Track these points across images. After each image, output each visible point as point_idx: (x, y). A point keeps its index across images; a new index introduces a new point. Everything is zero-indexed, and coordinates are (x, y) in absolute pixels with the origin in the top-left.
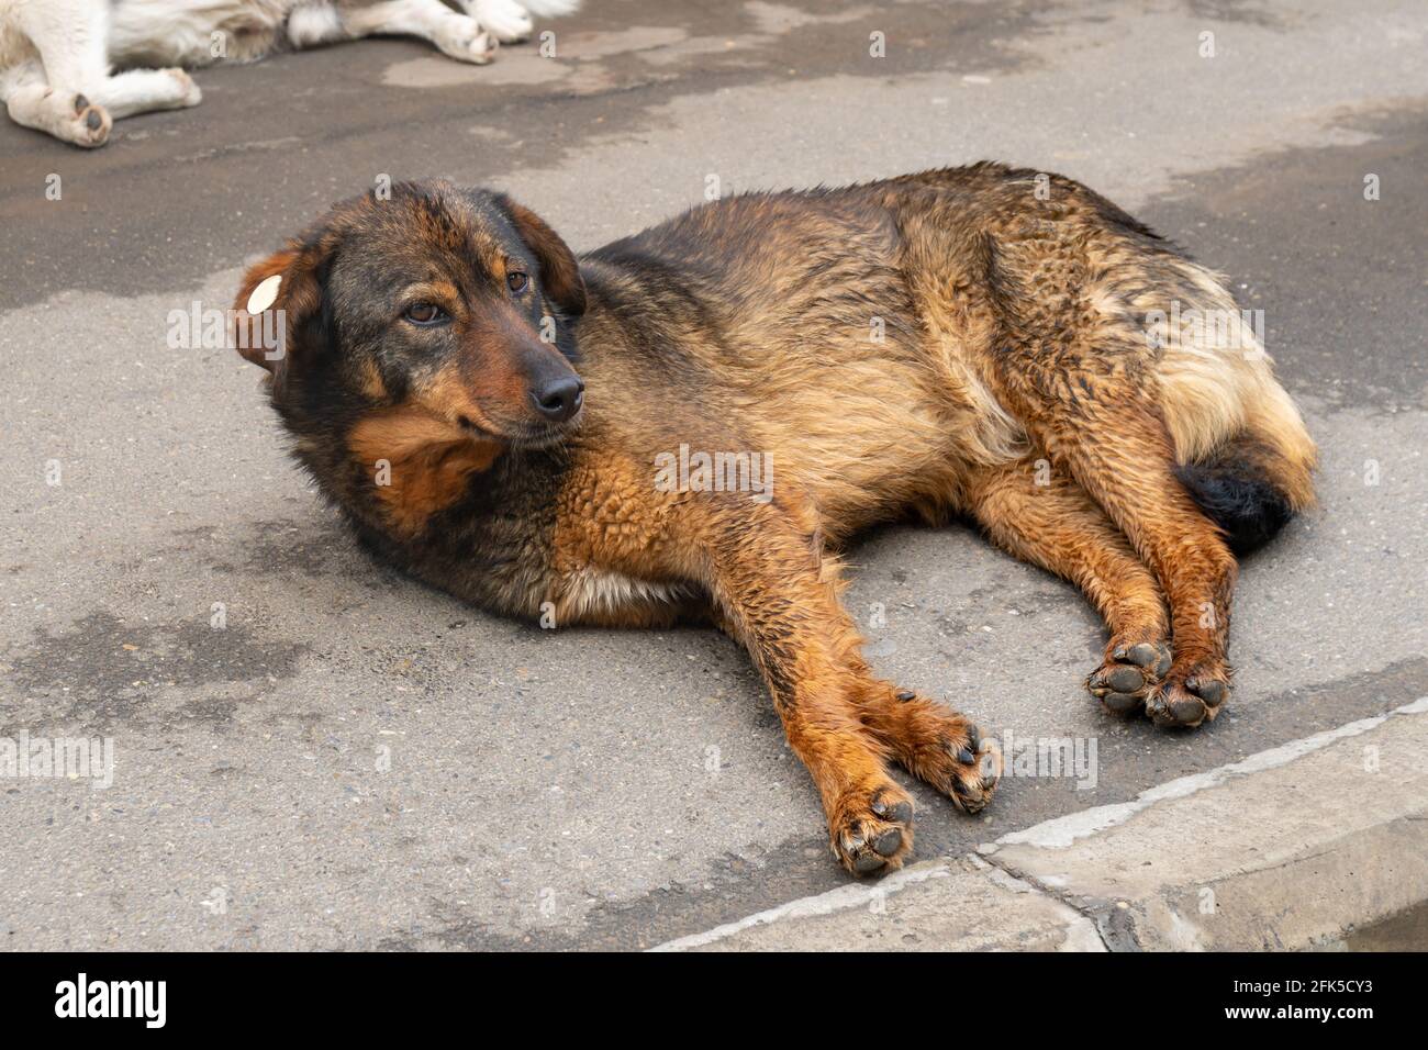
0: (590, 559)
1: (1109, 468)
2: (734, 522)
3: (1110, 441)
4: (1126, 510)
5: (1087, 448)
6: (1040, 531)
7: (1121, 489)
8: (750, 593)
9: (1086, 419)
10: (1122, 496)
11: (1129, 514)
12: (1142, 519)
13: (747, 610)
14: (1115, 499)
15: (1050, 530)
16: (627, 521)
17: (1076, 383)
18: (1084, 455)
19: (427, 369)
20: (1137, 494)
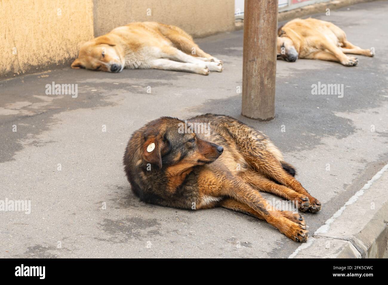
0: (205, 194)
1: (273, 168)
2: (235, 182)
3: (271, 163)
4: (278, 176)
5: (267, 165)
6: (259, 183)
7: (276, 172)
8: (247, 194)
9: (264, 159)
10: (277, 173)
11: (279, 176)
12: (283, 177)
13: (247, 198)
14: (275, 174)
15: (260, 182)
16: (213, 184)
17: (258, 153)
18: (267, 166)
19: (192, 151)
20: (280, 172)
